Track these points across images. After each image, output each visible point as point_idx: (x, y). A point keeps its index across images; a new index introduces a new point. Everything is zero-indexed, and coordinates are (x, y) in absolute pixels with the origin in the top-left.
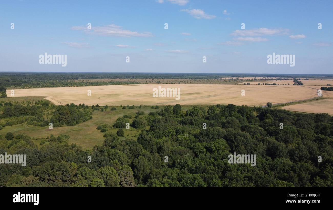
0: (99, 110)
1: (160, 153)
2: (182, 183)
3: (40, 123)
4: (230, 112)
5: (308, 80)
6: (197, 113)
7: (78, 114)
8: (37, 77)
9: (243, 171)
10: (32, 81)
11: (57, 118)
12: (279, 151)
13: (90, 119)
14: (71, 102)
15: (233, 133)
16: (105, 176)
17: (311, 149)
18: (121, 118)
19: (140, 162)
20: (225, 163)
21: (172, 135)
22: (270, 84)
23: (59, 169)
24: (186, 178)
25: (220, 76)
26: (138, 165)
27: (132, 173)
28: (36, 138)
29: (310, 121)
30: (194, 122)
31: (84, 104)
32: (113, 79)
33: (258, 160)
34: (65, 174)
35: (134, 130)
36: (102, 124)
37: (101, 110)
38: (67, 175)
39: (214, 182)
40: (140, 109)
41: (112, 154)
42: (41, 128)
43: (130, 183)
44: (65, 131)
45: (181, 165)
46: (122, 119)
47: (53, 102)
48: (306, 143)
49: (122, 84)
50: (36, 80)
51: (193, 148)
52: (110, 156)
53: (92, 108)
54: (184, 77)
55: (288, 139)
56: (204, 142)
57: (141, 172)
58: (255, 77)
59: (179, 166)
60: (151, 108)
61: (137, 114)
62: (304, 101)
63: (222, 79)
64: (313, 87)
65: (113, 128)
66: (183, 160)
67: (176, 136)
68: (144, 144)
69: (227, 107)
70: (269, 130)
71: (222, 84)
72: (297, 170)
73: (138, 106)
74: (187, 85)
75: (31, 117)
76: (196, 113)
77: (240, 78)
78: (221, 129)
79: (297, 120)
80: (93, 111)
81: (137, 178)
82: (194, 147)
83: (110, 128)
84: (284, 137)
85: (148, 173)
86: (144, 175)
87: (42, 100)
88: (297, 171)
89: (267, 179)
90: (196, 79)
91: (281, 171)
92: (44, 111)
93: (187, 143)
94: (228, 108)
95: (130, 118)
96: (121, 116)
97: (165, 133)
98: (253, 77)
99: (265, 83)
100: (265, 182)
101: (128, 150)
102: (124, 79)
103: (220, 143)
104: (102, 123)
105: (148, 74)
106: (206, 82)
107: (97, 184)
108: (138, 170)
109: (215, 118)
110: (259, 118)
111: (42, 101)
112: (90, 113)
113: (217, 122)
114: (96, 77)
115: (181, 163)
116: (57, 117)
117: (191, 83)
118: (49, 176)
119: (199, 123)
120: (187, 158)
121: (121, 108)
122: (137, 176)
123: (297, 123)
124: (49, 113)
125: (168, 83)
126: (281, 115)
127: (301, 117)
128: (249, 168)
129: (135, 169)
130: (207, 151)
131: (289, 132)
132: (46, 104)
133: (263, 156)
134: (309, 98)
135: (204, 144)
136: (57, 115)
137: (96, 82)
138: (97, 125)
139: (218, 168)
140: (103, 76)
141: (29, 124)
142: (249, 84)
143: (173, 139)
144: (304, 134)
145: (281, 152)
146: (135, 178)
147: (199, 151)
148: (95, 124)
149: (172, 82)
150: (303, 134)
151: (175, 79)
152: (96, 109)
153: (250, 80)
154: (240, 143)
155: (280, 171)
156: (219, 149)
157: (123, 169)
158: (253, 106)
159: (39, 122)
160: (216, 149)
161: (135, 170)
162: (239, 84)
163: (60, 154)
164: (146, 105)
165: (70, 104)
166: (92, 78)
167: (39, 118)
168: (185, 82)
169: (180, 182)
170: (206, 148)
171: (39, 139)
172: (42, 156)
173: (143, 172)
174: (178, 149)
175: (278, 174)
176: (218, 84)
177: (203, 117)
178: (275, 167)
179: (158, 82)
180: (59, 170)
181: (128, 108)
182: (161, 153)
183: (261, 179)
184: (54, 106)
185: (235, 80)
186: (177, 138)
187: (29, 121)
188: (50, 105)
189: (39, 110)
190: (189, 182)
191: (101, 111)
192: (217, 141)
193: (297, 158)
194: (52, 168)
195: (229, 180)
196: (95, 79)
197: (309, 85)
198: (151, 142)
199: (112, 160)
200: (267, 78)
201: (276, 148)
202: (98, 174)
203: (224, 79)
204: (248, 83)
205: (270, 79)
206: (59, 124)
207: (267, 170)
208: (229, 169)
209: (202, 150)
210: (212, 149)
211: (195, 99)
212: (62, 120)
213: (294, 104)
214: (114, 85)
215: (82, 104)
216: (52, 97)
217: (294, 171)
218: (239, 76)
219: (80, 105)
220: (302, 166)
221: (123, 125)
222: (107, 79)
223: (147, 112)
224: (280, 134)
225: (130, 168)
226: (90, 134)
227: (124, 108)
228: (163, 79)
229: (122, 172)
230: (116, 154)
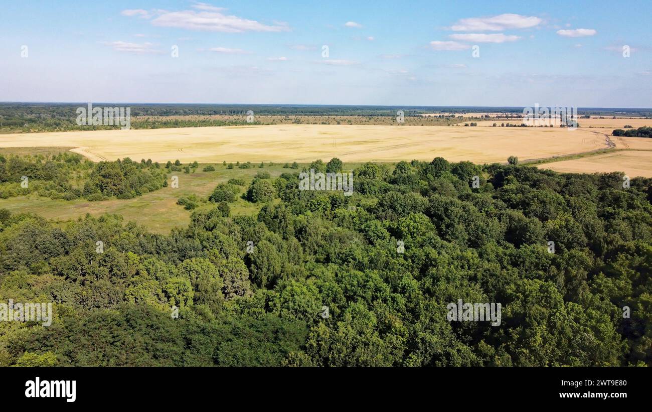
0: (180, 170)
1: (302, 239)
2: (343, 286)
3: (63, 195)
4: (436, 172)
5: (588, 117)
6: (374, 174)
7: (138, 177)
8: (54, 111)
9: (459, 267)
10: (44, 119)
11: (97, 184)
12: (530, 233)
13: (164, 186)
14: (126, 157)
15: (442, 202)
16: (194, 275)
17: (590, 228)
18: (224, 184)
19: (262, 251)
20: (426, 253)
21: (324, 209)
22: (515, 126)
23: (103, 262)
24: (350, 277)
25: (419, 111)
26: (258, 257)
27: (246, 272)
28: (56, 221)
29: (590, 185)
30: (366, 187)
31: (150, 160)
32: (207, 116)
33: (490, 249)
34: (115, 272)
35: (250, 206)
36: (187, 195)
37: (185, 170)
38: (120, 273)
39: (404, 283)
40: (262, 169)
41: (208, 239)
42: (65, 202)
43: (243, 290)
44: (115, 209)
45: (342, 259)
46: (227, 187)
47: (88, 157)
48: (582, 219)
49: (226, 124)
50: (53, 117)
51: (365, 229)
52: (204, 242)
53: (167, 167)
54: (347, 112)
55: (546, 215)
56: (386, 219)
57: (265, 270)
58: (488, 112)
59: (338, 261)
60: (284, 167)
61: (255, 177)
62: (581, 156)
63: (422, 117)
64: (597, 130)
65: (208, 202)
66: (346, 249)
67: (331, 210)
68: (270, 223)
69: (431, 164)
70: (510, 201)
71: (422, 125)
72: (563, 263)
73: (257, 164)
74: (354, 127)
75: (46, 183)
76: (372, 175)
77: (457, 115)
78: (419, 197)
79: (566, 185)
80: (169, 172)
81: (257, 284)
82: (367, 229)
83: (204, 202)
84: (539, 210)
85: (277, 271)
86: (269, 277)
87: (68, 153)
88: (562, 266)
89: (506, 279)
90: (371, 116)
91: (533, 267)
92: (72, 173)
93: (353, 223)
94: (433, 166)
95: (242, 184)
96: (225, 181)
97: (311, 206)
98: (484, 112)
99: (505, 123)
100: (501, 284)
101: (239, 234)
102: (229, 116)
103: (417, 220)
104: (186, 193)
105: (277, 106)
106: (392, 121)
107: (179, 287)
108: (258, 268)
109: (408, 182)
110: (492, 183)
111: (66, 155)
112: (162, 175)
113: (412, 188)
114: (174, 111)
115: (341, 255)
116: (97, 182)
117: (361, 123)
118: (84, 275)
119: (376, 190)
120: (354, 246)
121: (225, 167)
122: (256, 278)
123: (564, 190)
124: (82, 175)
125: (316, 124)
126: (536, 176)
127: (573, 179)
128: (471, 261)
129: (253, 265)
130: (391, 236)
131: (550, 202)
132: (75, 160)
133: (498, 242)
134: (590, 150)
135: (387, 223)
136: (98, 179)
137: (174, 121)
138: (178, 197)
139: (413, 262)
140: (187, 110)
141: (42, 195)
142: (475, 125)
143: (325, 215)
144: (578, 205)
145: (533, 233)
146: (253, 283)
147: (378, 235)
148: (174, 196)
149: (325, 121)
150: (576, 206)
151: (330, 116)
152: (174, 170)
153: (476, 118)
154: (456, 220)
155: (530, 267)
156: (415, 230)
157: (230, 264)
158: (482, 164)
159: (61, 191)
160: (409, 230)
161: (253, 267)
162: (456, 125)
163: (105, 239)
164: (273, 161)
165: (121, 160)
166: (166, 113)
167: (62, 184)
168: (349, 121)
169: (338, 284)
170: (390, 229)
171: (61, 221)
172: (68, 242)
173: (269, 270)
174: (336, 232)
175: (526, 272)
176: (415, 125)
177: (385, 180)
178: (521, 260)
179: (298, 122)
180: (103, 265)
181: (238, 166)
182: (304, 239)
183: (495, 277)
184: (91, 165)
185: (448, 118)
186: (335, 213)
187: (41, 191)
188: (82, 162)
189: (61, 171)
190: (355, 283)
191: (185, 172)
192: (412, 216)
193: (563, 245)
194: (90, 261)
195: (434, 280)
196: (172, 117)
197: (590, 127)
198: (285, 221)
199: (208, 250)
200: (509, 115)
201: (524, 229)
202: (181, 272)
203: (426, 116)
204: (474, 122)
205: (515, 116)
206: (102, 195)
207: (505, 265)
208: (433, 263)
209: (381, 233)
210: (402, 232)
211: (370, 151)
212: (107, 187)
213: (560, 160)
214: (209, 126)
215: (146, 161)
216: (85, 148)
217: (558, 266)
218: (457, 112)
219: (143, 161)
220: (572, 257)
221: (228, 197)
222: (195, 116)
223: (275, 175)
224: (532, 205)
225: (243, 262)
226: (163, 213)
227: (230, 167)
228: (306, 116)
229: (226, 270)
230: (215, 238)
